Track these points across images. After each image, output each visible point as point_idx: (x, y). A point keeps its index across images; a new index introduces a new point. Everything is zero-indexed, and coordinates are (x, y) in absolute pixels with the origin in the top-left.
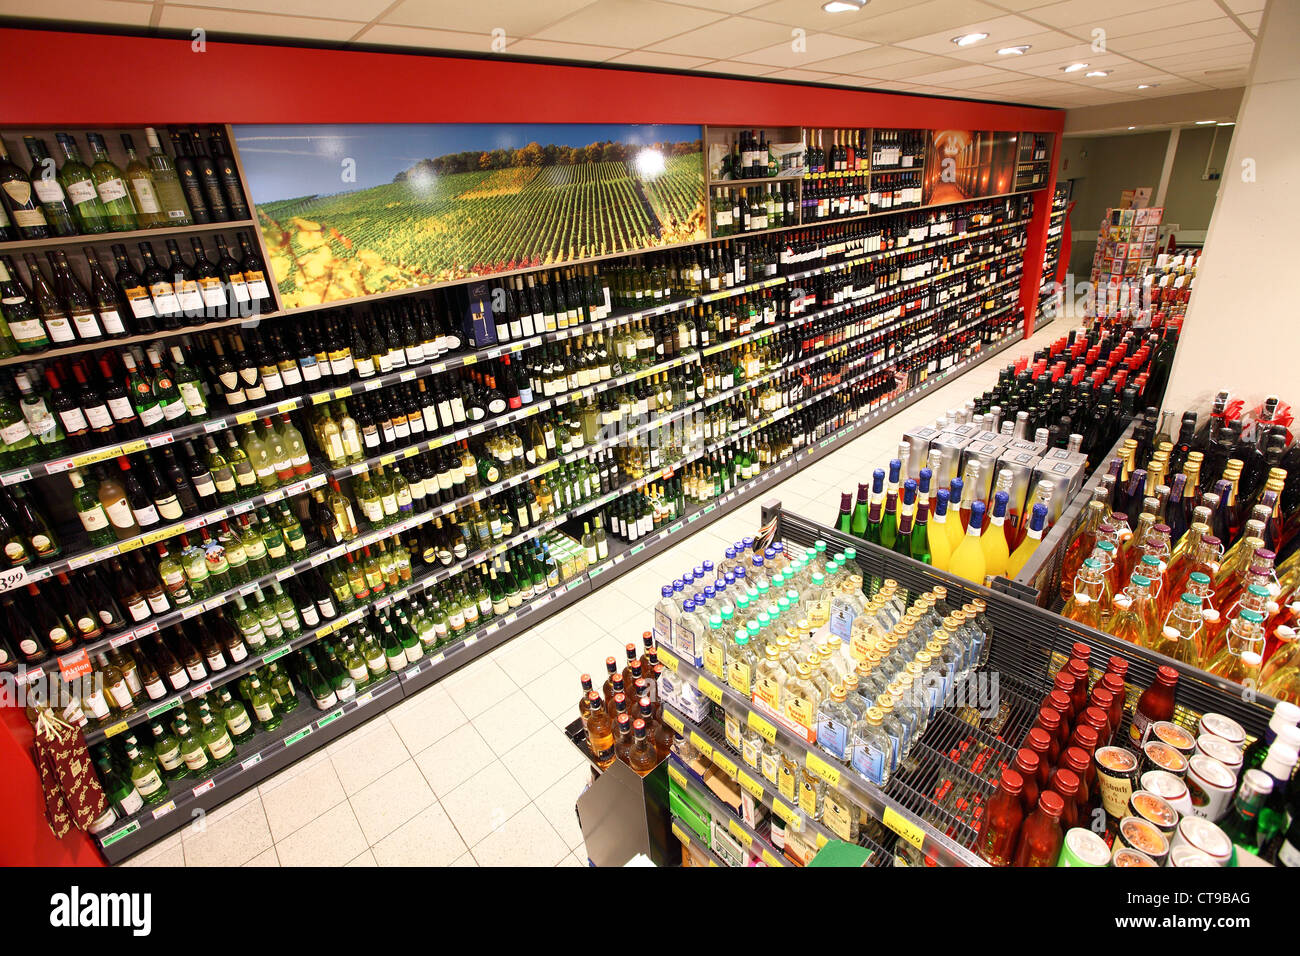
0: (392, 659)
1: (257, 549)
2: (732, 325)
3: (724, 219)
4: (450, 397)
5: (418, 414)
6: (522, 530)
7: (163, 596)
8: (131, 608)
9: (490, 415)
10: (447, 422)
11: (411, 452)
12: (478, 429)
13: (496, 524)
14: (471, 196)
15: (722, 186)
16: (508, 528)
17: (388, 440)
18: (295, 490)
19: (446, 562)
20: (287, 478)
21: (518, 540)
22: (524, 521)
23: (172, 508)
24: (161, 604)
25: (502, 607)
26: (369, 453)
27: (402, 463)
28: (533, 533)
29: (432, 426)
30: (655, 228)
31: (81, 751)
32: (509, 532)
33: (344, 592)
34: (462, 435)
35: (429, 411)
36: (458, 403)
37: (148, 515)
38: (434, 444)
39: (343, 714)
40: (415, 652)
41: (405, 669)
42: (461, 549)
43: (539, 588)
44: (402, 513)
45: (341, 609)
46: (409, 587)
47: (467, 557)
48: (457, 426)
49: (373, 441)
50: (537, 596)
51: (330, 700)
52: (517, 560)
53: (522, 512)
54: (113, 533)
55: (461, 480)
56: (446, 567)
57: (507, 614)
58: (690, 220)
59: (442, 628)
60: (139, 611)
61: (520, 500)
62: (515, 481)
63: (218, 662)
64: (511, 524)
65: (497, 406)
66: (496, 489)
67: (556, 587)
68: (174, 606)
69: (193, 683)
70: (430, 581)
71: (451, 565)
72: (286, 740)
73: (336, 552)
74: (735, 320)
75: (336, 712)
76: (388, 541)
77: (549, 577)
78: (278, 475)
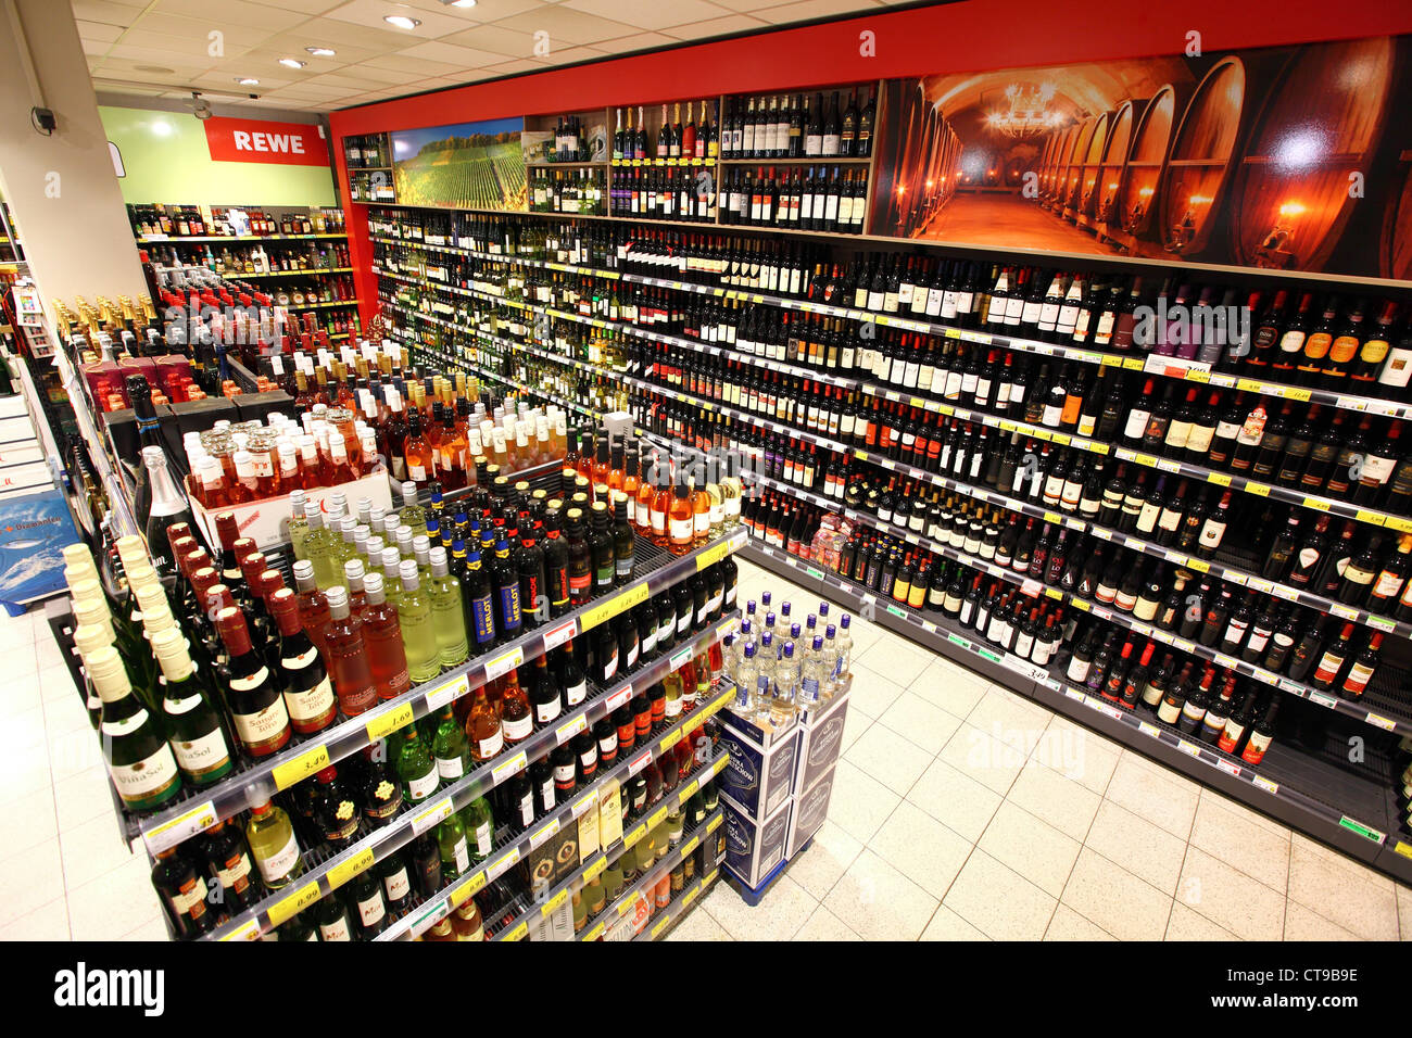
2: (575, 300)
3: (541, 197)
14: (435, 164)
15: (541, 168)
30: (501, 196)
58: (520, 194)
74: (578, 297)
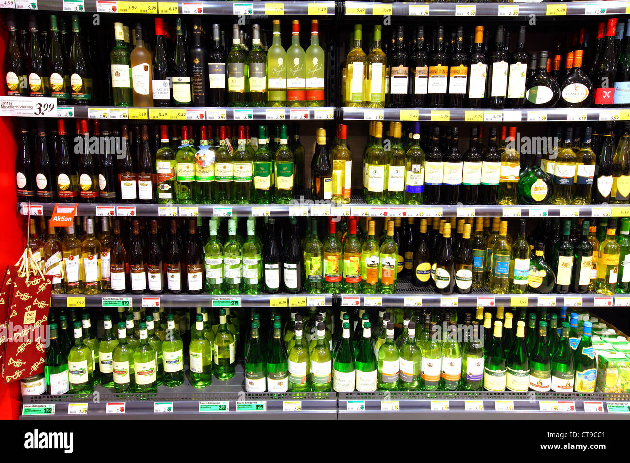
0: (338, 374)
1: (243, 171)
4: (511, 61)
5: (462, 68)
6: (558, 290)
7: (150, 183)
8: (122, 182)
9: (558, 102)
10: (498, 91)
11: (440, 115)
12: (536, 116)
13: (522, 265)
16: (536, 278)
17: (417, 92)
18: (298, 114)
19: (441, 285)
20: (295, 98)
21: (547, 300)
22: (564, 277)
23: (183, 91)
24: (146, 192)
25: (496, 381)
26: (391, 100)
27: (425, 126)
28: (573, 300)
29: (477, 92)
31: (42, 305)
32: (536, 285)
33: (314, 265)
34: (513, 115)
35: (479, 70)
36: (520, 70)
37: (161, 89)
38: (472, 115)
39: (265, 410)
40: (367, 381)
41: (349, 395)
42: (465, 277)
43: (559, 384)
44: (409, 195)
45: (305, 285)
46: (386, 296)
47: (470, 291)
48: (509, 103)
49: (400, 87)
50: (552, 395)
51: (256, 385)
52: (538, 326)
53: (565, 263)
54: (130, 97)
55: (493, 180)
56: (438, 291)
57: (499, 395)
59: (408, 367)
60: (128, 190)
61: (566, 245)
62: (569, 211)
63: (175, 283)
64: (543, 273)
65: (575, 92)
66: (537, 212)
67: (587, 396)
68: (156, 200)
69: (148, 292)
70: (413, 300)
71: (445, 291)
72: (202, 404)
73: (319, 210)
75: (259, 403)
76: (380, 222)
77: (581, 376)
78: (288, 92)
